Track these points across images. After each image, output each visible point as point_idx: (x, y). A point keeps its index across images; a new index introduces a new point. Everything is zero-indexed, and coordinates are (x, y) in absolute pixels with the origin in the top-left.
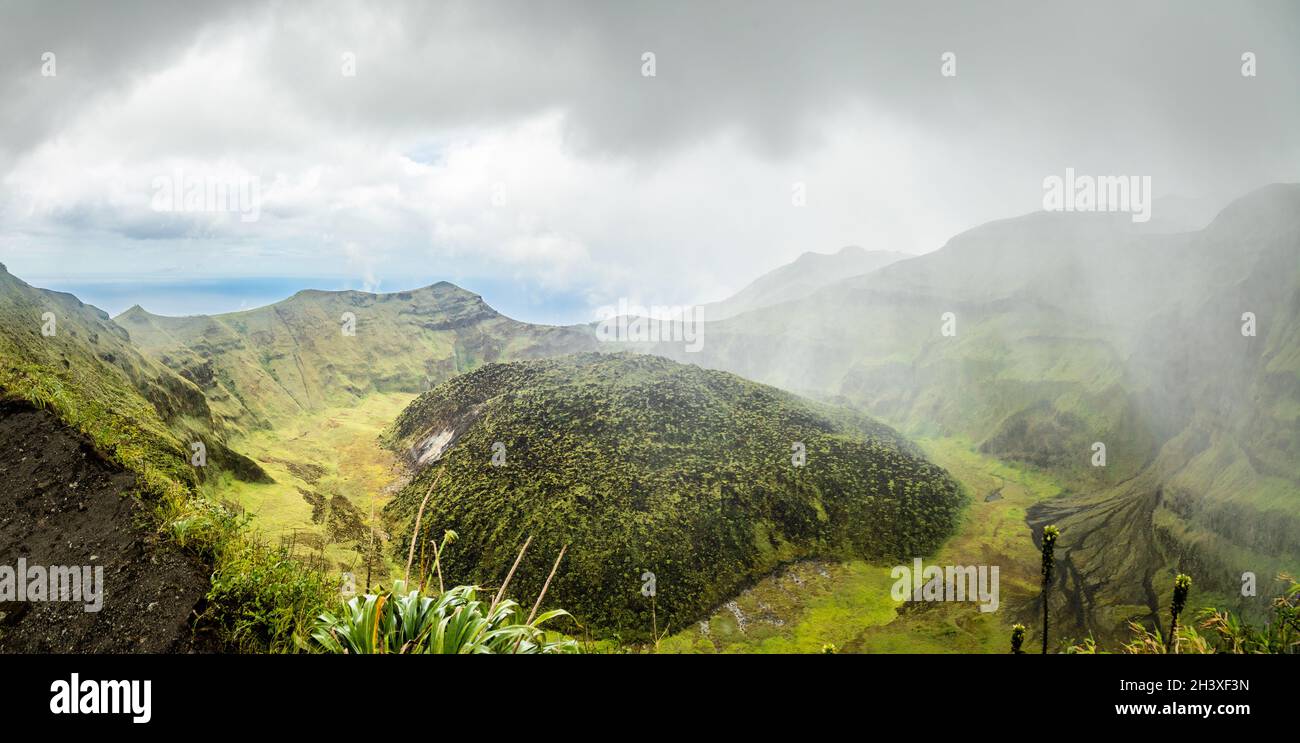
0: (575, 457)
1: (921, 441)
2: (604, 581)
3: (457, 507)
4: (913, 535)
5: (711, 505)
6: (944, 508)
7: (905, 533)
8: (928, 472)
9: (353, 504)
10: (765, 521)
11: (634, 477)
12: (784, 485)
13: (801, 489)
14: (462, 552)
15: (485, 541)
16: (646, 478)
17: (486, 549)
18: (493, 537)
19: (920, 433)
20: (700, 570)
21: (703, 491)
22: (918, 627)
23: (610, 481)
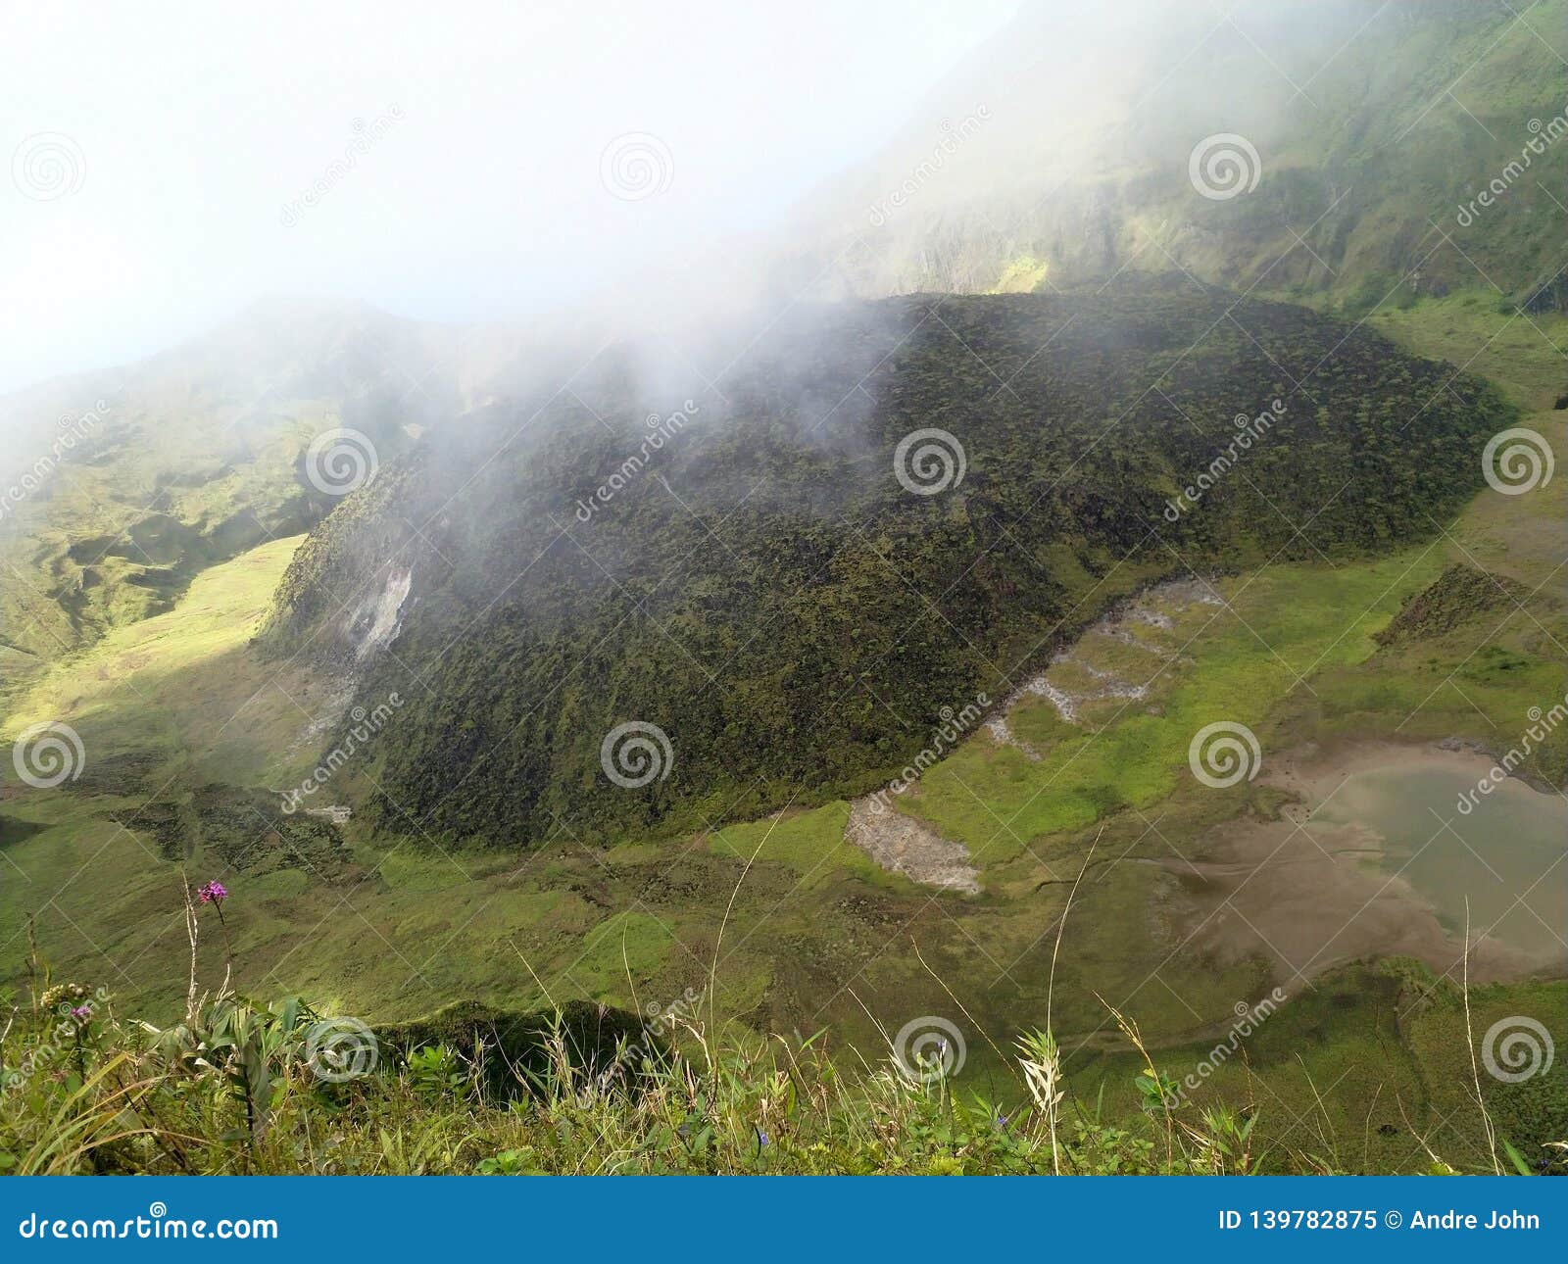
0: (674, 535)
1: (1375, 319)
2: (795, 717)
3: (472, 704)
4: (1391, 499)
5: (953, 538)
6: (1455, 438)
7: (1370, 500)
8: (1406, 374)
9: (247, 787)
10: (1068, 539)
11: (797, 534)
12: (1091, 467)
13: (1127, 466)
14: (510, 774)
15: (549, 738)
16: (817, 529)
17: (555, 748)
18: (564, 723)
19: (1369, 303)
20: (965, 645)
21: (932, 518)
22: (1434, 661)
23: (752, 554)
